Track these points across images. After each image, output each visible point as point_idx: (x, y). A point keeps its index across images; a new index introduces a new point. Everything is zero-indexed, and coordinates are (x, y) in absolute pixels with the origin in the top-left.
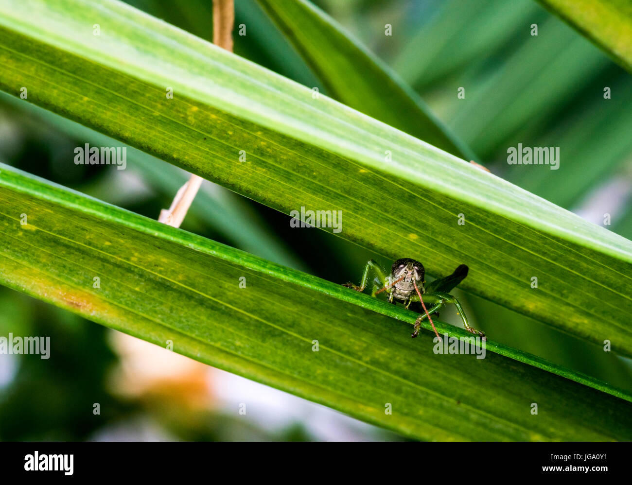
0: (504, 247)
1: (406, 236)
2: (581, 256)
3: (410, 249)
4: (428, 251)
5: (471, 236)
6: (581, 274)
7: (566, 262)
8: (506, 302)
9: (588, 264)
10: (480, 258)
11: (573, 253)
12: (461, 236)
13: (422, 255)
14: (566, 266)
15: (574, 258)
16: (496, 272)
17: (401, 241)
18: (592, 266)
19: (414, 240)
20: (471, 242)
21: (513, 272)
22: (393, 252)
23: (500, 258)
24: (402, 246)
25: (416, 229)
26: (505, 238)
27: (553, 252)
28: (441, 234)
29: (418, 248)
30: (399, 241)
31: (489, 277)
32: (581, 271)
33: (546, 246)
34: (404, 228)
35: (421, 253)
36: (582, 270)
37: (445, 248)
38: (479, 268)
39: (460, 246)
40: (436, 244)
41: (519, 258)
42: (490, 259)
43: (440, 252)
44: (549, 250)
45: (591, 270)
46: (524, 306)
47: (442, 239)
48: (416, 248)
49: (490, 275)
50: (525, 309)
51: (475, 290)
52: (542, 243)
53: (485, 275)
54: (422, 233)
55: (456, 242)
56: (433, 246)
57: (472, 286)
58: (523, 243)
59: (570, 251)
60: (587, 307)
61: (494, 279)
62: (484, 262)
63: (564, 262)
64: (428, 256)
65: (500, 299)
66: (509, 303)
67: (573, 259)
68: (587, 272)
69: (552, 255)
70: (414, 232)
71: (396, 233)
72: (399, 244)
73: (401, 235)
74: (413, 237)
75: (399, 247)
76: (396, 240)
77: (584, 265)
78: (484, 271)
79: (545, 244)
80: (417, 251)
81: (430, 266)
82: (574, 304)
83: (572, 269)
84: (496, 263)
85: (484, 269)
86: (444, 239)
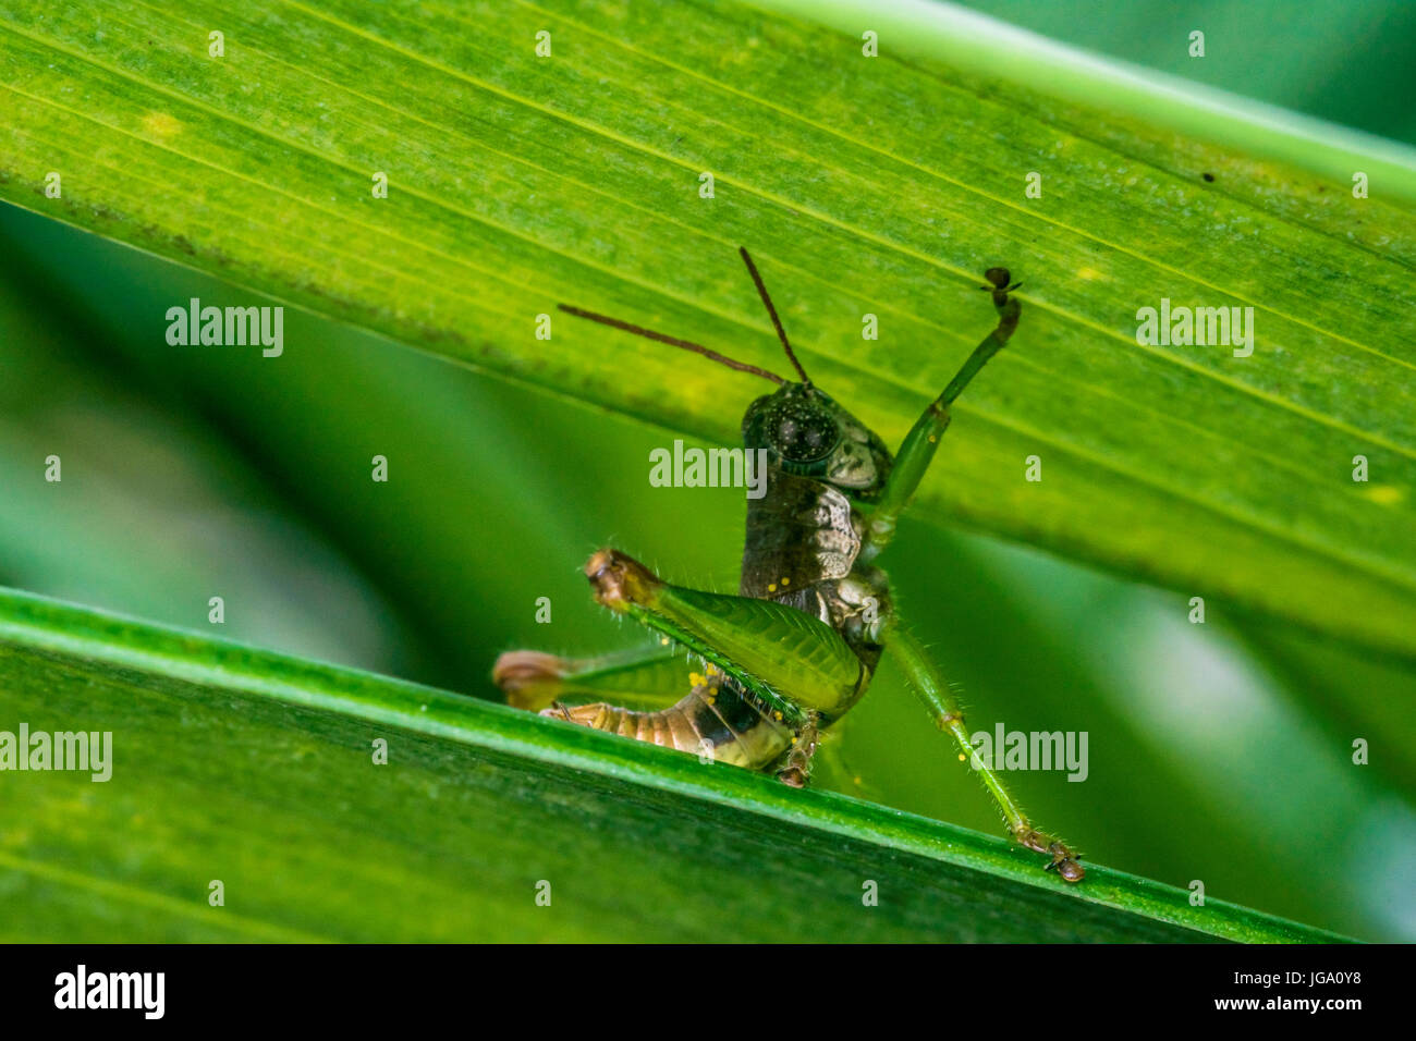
0: (516, 129)
1: (130, 126)
2: (819, 136)
3: (163, 185)
4: (236, 183)
5: (379, 95)
6: (838, 217)
7: (770, 168)
8: (588, 382)
9: (852, 167)
10: (443, 194)
11: (789, 126)
12: (348, 102)
13: (216, 206)
14: (776, 189)
15: (797, 148)
16: (519, 251)
17: (115, 149)
18: (871, 174)
19: (168, 140)
20: (391, 127)
21: (585, 245)
22: (96, 199)
23: (523, 189)
24: (126, 172)
25: (163, 89)
26: (509, 88)
27: (708, 132)
28: (265, 103)
29: (193, 178)
30: (106, 149)
31: (503, 277)
32: (835, 205)
33: (676, 105)
34: (114, 91)
35: (211, 194)
36: (839, 198)
37: (301, 166)
38: (452, 240)
39: (355, 151)
40: (260, 152)
41: (589, 177)
42: (481, 196)
43: (285, 183)
44: (693, 125)
45: (872, 195)
46: (663, 394)
47: (276, 123)
48: (182, 174)
49: (501, 268)
50: (668, 403)
51: (458, 339)
52: (659, 94)
53: (484, 269)
54: (190, 107)
55: (333, 132)
56: (253, 163)
57: (442, 325)
58: (582, 102)
59: (772, 116)
60: (897, 368)
61: (522, 285)
62: (464, 212)
63: (762, 174)
64: (242, 207)
65: (564, 373)
66: (604, 386)
67: (792, 153)
68: (860, 206)
69: (710, 143)
70: (160, 102)
71: (89, 116)
72: (112, 165)
73: (109, 120)
74: (160, 127)
75: (115, 176)
76: (95, 148)
77: (839, 173)
78: (477, 252)
79: (669, 98)
80: (191, 189)
81: (257, 250)
82: (848, 360)
83: (801, 200)
84: (511, 211)
85: (473, 244)
86: (285, 124)
